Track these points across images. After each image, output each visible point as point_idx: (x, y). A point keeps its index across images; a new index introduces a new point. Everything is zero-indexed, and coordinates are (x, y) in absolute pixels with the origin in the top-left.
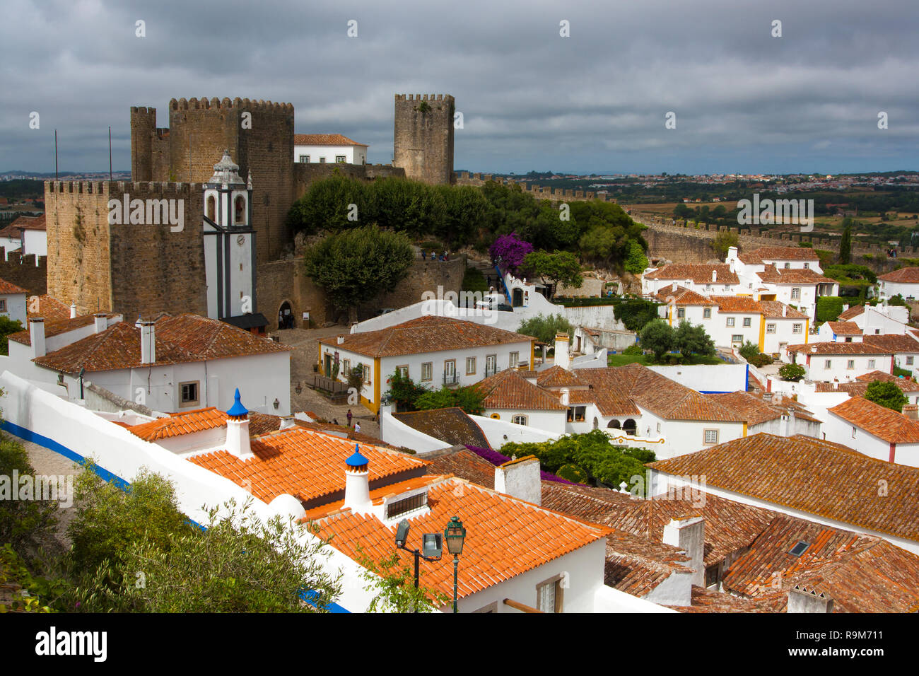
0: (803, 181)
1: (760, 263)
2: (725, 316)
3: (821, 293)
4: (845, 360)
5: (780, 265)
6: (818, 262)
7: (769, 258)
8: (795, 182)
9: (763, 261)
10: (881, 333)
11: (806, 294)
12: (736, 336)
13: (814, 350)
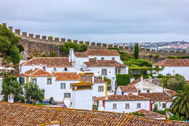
0: (165, 45)
1: (87, 57)
2: (60, 82)
3: (119, 72)
4: (124, 103)
5: (99, 58)
6: (119, 57)
7: (92, 54)
8: (161, 46)
9: (88, 56)
10: (151, 92)
11: (110, 72)
12: (66, 93)
13: (107, 99)
